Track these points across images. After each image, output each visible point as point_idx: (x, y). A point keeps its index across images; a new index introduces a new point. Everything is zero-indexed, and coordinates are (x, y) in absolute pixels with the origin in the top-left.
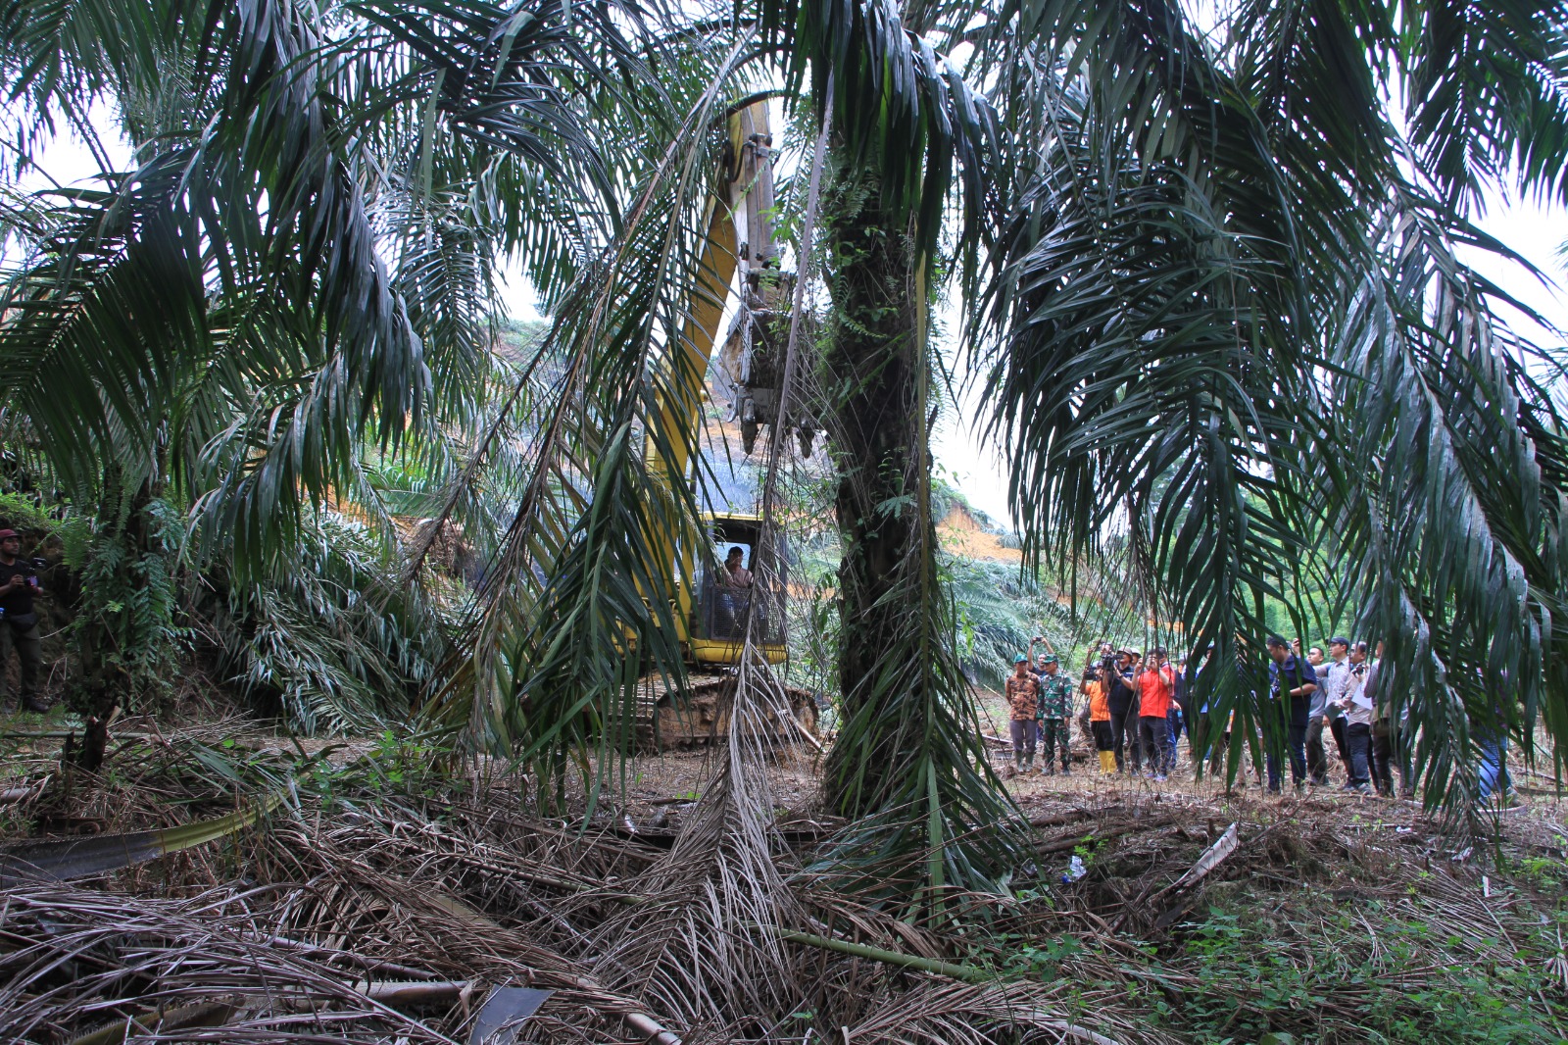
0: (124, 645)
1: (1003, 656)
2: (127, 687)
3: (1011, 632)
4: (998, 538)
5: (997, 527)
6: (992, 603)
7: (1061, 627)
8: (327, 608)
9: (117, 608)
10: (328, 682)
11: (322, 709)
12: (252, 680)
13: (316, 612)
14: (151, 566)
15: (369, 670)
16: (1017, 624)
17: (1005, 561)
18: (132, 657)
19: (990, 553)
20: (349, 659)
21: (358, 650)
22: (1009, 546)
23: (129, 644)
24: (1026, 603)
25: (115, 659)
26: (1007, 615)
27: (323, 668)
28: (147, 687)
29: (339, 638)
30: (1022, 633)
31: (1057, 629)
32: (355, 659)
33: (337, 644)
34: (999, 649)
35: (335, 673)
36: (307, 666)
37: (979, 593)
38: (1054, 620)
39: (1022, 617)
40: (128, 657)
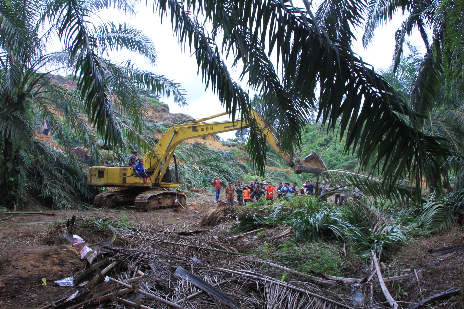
0: (14, 189)
1: (225, 178)
2: (16, 200)
3: (228, 172)
4: (222, 143)
5: (221, 140)
6: (222, 164)
7: (240, 169)
8: (58, 175)
9: (13, 180)
10: (62, 195)
11: (62, 202)
12: (45, 196)
13: (56, 176)
14: (20, 168)
15: (71, 191)
16: (229, 169)
17: (224, 150)
18: (16, 192)
19: (220, 147)
20: (65, 188)
21: (68, 187)
22: (225, 145)
23: (15, 188)
24: (230, 162)
25: (12, 193)
26: (226, 167)
27: (60, 191)
28: (21, 200)
29: (62, 183)
30: (230, 172)
31: (239, 170)
32: (66, 188)
33: (62, 184)
34: (224, 176)
35: (63, 192)
36: (57, 191)
37: (218, 161)
38: (239, 167)
39: (230, 167)
40: (15, 192)
